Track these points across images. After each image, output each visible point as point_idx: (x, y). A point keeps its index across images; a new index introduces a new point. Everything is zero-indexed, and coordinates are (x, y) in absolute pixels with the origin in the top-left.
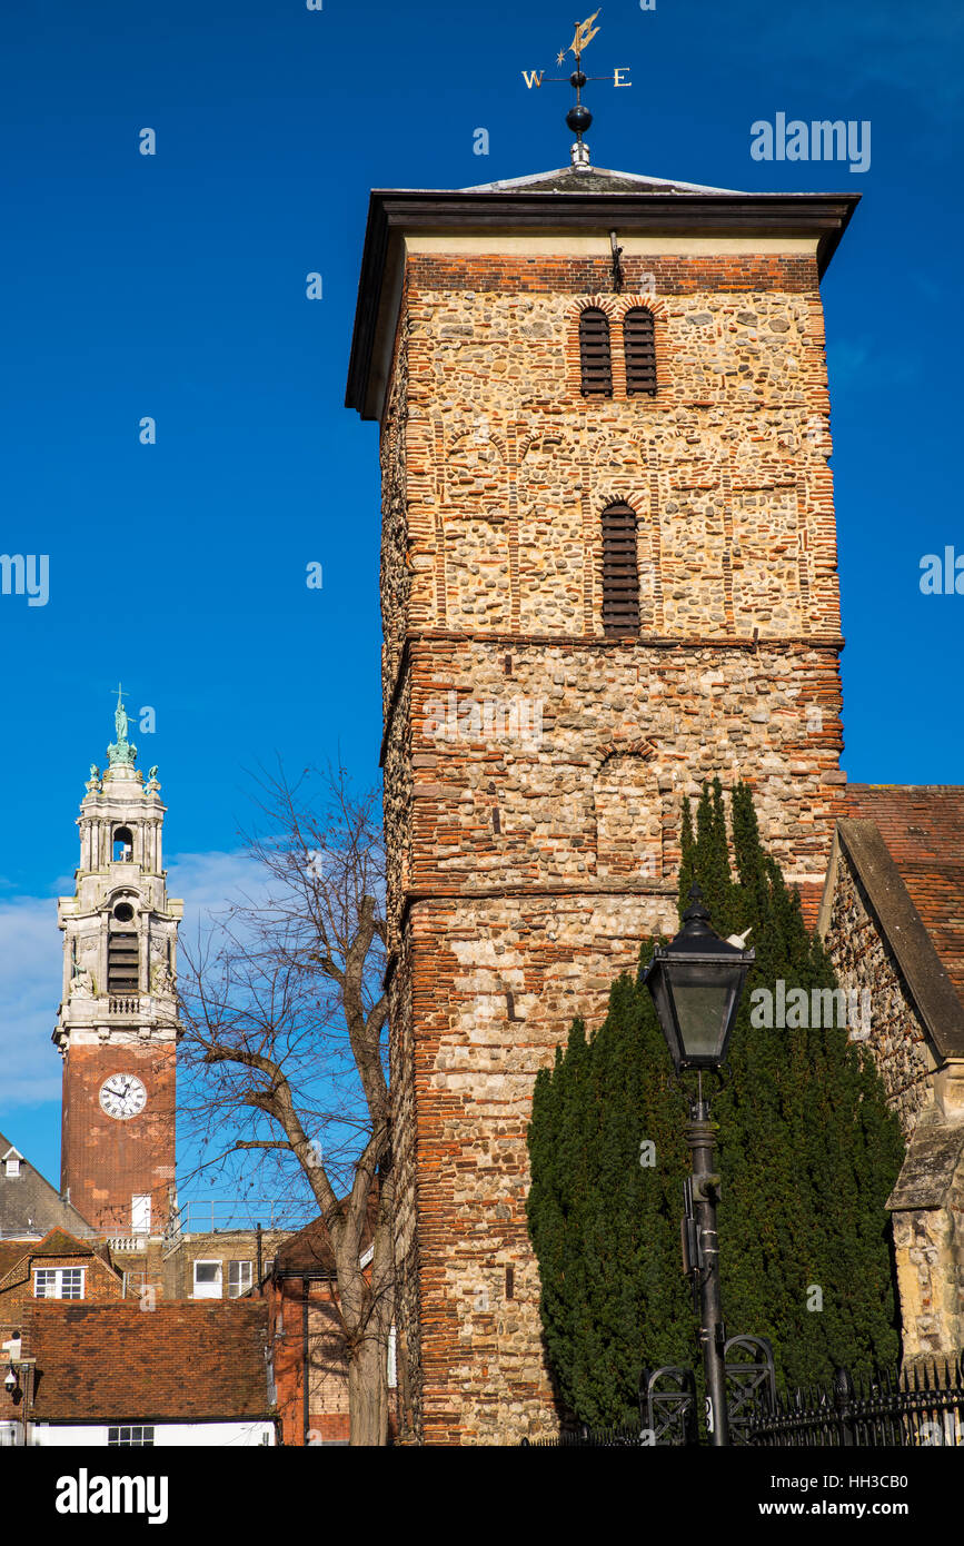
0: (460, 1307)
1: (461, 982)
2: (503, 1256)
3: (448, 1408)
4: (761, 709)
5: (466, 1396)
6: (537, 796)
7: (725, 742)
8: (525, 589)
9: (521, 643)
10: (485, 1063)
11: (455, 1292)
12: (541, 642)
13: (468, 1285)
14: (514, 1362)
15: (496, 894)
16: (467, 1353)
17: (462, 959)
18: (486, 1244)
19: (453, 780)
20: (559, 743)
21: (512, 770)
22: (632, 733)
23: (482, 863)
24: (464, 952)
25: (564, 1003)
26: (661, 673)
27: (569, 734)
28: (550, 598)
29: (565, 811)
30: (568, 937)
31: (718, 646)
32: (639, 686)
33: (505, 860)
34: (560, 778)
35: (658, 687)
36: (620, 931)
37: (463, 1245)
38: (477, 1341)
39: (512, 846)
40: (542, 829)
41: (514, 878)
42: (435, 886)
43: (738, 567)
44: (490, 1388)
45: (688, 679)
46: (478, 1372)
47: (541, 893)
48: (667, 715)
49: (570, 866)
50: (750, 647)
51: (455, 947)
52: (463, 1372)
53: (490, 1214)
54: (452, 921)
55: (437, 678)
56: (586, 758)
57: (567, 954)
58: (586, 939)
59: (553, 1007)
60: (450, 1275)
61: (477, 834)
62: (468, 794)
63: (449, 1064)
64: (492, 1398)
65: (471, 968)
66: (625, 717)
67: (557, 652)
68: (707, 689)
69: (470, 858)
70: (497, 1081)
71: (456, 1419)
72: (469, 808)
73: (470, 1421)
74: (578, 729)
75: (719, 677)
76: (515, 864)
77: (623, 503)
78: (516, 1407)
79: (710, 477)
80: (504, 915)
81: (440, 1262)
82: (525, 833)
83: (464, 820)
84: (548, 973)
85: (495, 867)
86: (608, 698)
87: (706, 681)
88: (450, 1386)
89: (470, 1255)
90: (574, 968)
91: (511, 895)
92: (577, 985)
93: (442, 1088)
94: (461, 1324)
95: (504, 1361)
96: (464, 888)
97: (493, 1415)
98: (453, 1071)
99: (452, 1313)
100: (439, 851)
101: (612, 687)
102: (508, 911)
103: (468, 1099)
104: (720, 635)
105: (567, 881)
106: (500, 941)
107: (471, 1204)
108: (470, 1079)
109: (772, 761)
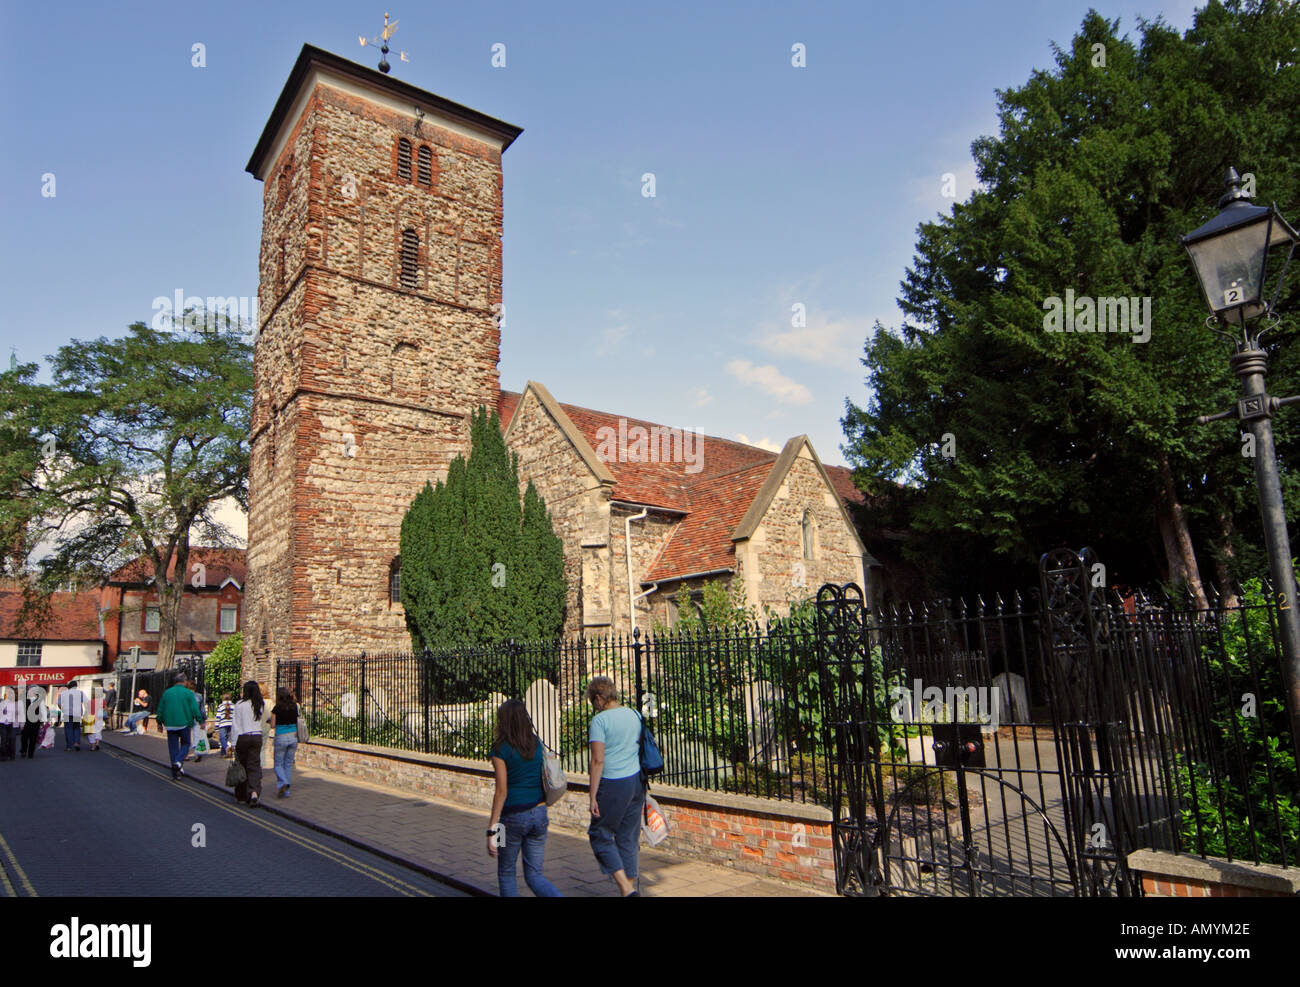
0: (314, 586)
1: (323, 435)
2: (337, 564)
3: (306, 632)
4: (467, 337)
5: (315, 627)
6: (365, 355)
7: (450, 348)
8: (366, 258)
9: (364, 283)
10: (333, 475)
11: (312, 579)
12: (372, 285)
13: (319, 576)
14: (338, 612)
15: (343, 397)
16: (317, 607)
17: (324, 424)
18: (328, 558)
19: (325, 339)
20: (377, 332)
21: (354, 340)
22: (411, 336)
23: (336, 381)
24: (325, 421)
25: (372, 451)
26: (426, 312)
27: (382, 329)
28: (377, 265)
29: (379, 364)
30: (376, 422)
31: (451, 305)
32: (415, 316)
33: (349, 381)
34: (377, 349)
35: (424, 317)
36: (399, 423)
37: (317, 558)
38: (322, 602)
39: (352, 376)
40: (366, 370)
41: (353, 391)
42: (313, 387)
43: (462, 274)
44: (326, 623)
45: (437, 317)
46: (320, 616)
47: (366, 400)
48: (427, 331)
49: (379, 389)
50: (464, 310)
51: (321, 418)
52: (314, 615)
53: (331, 544)
54: (320, 405)
55: (320, 288)
56: (389, 342)
57: (376, 430)
58: (383, 424)
59: (367, 452)
60: (309, 571)
61: (335, 366)
62: (331, 347)
63: (315, 472)
64: (327, 628)
65: (328, 429)
66: (408, 327)
67: (379, 290)
68: (445, 323)
69: (331, 377)
70: (338, 484)
71: (309, 637)
72: (331, 353)
73: (316, 638)
74: (386, 328)
75: (451, 319)
76: (354, 384)
77: (413, 231)
78: (338, 632)
79: (452, 231)
80: (346, 406)
81: (305, 565)
82: (360, 371)
83: (329, 358)
84: (366, 437)
85: (345, 385)
86: (400, 317)
87: (445, 320)
88: (307, 623)
89: (320, 563)
90: (378, 436)
91: (351, 399)
92: (379, 444)
93: (311, 483)
94: (314, 594)
95: (334, 611)
96: (328, 391)
97: (327, 635)
98: (315, 476)
99: (310, 588)
100: (316, 371)
101: (403, 312)
102: (348, 405)
103: (323, 490)
104: (452, 300)
105: (377, 396)
106: (343, 418)
107: (323, 539)
108: (324, 480)
109: (470, 361)
